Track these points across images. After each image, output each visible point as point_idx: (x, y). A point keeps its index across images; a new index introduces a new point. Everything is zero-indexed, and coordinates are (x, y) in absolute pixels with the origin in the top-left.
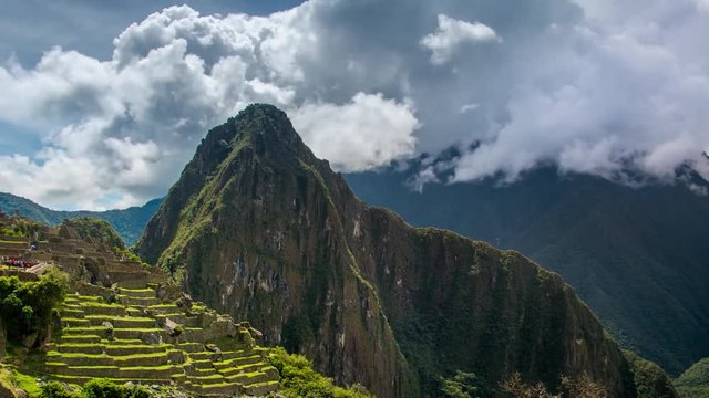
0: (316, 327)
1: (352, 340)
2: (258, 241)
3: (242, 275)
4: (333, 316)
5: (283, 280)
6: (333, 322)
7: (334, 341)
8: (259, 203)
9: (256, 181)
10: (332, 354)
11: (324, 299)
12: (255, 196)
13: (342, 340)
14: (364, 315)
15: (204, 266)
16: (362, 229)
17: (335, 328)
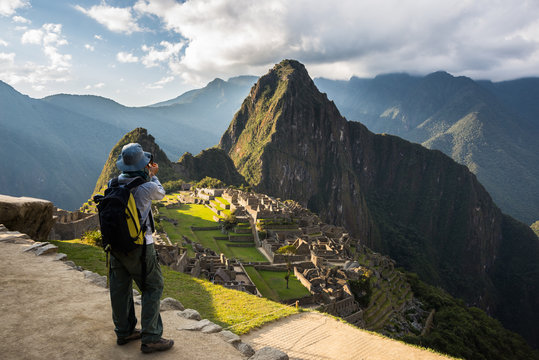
0: (326, 202)
1: (346, 209)
2: (295, 151)
3: (287, 173)
4: (336, 195)
5: (308, 174)
6: (336, 199)
7: (336, 210)
8: (294, 127)
9: (293, 114)
10: (335, 218)
11: (330, 185)
12: (293, 123)
13: (341, 209)
14: (352, 194)
15: (271, 171)
16: (344, 136)
17: (337, 202)
